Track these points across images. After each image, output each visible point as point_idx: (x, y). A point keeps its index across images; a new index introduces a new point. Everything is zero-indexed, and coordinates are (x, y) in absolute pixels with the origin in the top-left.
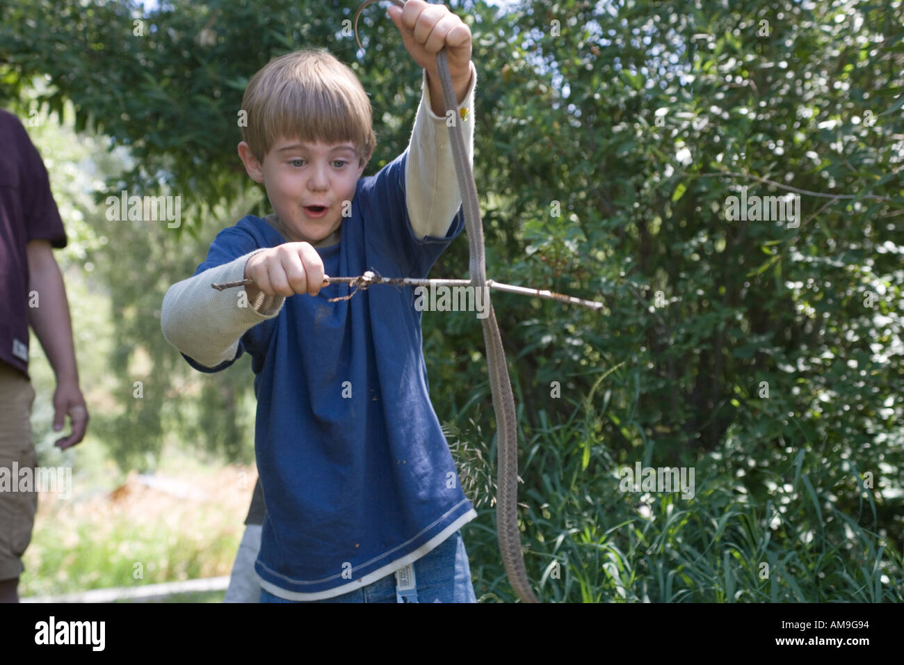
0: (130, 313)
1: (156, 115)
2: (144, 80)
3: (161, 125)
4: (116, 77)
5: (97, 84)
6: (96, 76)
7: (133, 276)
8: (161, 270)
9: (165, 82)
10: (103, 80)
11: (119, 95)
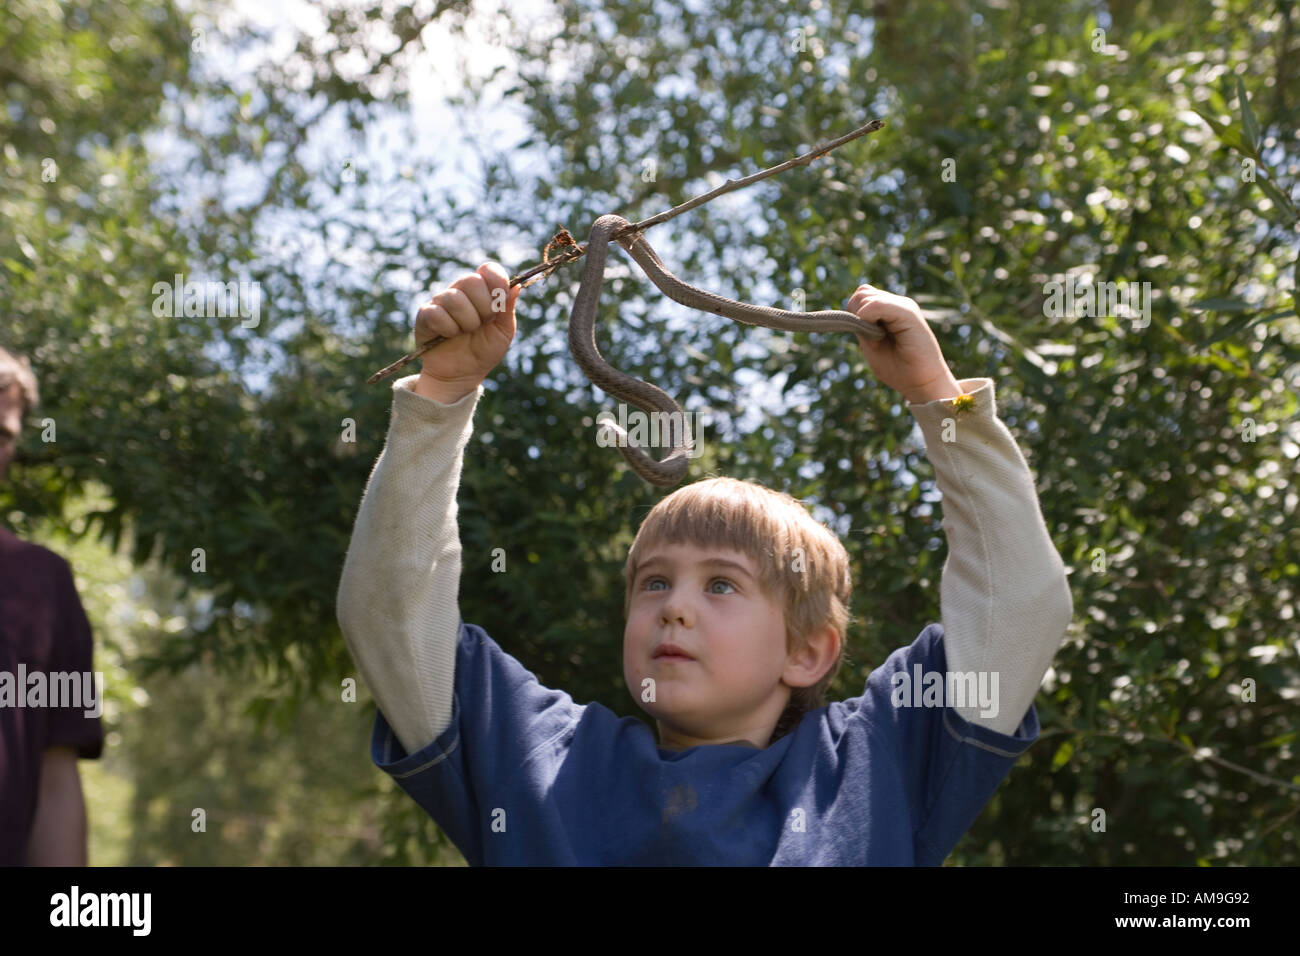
0: (159, 808)
1: (257, 549)
2: (246, 499)
3: (261, 563)
4: (205, 491)
5: (177, 501)
6: (178, 491)
7: (173, 750)
8: (216, 744)
9: (277, 504)
10: (187, 496)
11: (206, 518)
